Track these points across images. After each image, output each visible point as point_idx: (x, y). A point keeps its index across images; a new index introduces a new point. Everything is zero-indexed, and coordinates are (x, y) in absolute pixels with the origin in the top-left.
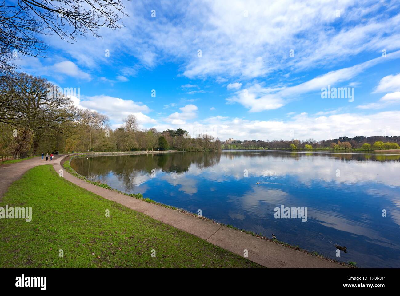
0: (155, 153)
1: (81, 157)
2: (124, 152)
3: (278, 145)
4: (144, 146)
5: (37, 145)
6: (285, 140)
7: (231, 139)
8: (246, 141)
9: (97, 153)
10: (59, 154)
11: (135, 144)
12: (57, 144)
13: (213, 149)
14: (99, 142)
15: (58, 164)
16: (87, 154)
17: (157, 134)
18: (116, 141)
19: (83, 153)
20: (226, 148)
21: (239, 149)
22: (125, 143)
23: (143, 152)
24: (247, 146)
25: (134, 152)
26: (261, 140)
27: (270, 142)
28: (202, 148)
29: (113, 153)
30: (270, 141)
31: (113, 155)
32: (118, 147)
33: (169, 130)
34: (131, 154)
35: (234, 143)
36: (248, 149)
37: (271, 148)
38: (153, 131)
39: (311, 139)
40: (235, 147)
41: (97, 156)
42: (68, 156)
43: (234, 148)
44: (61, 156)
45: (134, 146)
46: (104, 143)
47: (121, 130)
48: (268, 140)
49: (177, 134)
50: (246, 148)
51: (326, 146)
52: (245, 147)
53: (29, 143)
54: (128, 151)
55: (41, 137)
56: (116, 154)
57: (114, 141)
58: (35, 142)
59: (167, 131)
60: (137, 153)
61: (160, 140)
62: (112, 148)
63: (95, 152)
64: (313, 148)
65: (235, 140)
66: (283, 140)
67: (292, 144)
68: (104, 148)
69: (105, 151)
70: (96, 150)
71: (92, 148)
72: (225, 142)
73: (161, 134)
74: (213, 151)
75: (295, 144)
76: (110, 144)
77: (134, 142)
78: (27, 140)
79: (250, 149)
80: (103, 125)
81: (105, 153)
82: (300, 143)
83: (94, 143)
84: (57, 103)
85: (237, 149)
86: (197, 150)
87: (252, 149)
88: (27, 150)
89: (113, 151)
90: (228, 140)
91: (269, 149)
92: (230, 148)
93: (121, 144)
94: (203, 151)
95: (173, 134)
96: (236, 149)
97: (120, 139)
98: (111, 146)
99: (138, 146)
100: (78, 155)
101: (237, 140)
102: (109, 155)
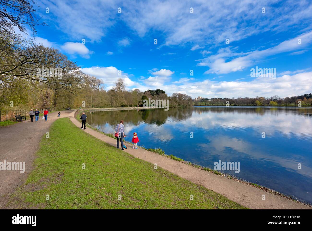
0: (139, 109)
1: (86, 112)
2: (116, 108)
3: (244, 102)
4: (131, 104)
5: (56, 102)
6: (250, 97)
7: (200, 97)
8: (213, 99)
9: (97, 109)
10: (71, 110)
11: (124, 102)
12: (69, 102)
13: (186, 105)
14: (98, 100)
15: (73, 117)
16: (90, 109)
17: (140, 94)
18: (110, 100)
19: (87, 109)
20: (196, 105)
21: (208, 106)
22: (116, 101)
23: (131, 108)
24: (215, 103)
25: (124, 108)
26: (227, 98)
27: (235, 100)
28: (177, 104)
29: (109, 108)
30: (236, 98)
31: (109, 110)
32: (111, 104)
33: (149, 90)
34: (121, 110)
35: (203, 101)
36: (215, 105)
37: (237, 105)
38: (137, 91)
39: (276, 96)
40: (204, 103)
41: (97, 111)
42: (77, 111)
43: (203, 105)
44: (72, 111)
45: (124, 103)
46: (101, 101)
47: (112, 91)
48: (233, 98)
49: (156, 93)
50: (214, 105)
51: (291, 103)
52: (213, 103)
53: (50, 101)
54: (119, 107)
55: (58, 96)
56: (111, 109)
57: (108, 100)
58: (54, 100)
59: (148, 91)
60: (126, 109)
61: (143, 99)
62: (107, 105)
63: (95, 108)
64: (278, 104)
65: (203, 98)
66: (248, 98)
67: (257, 101)
68: (101, 105)
69: (102, 107)
70: (96, 107)
71: (93, 105)
72: (194, 100)
73: (143, 93)
74: (186, 107)
75: (260, 101)
76: (105, 101)
77: (123, 100)
78: (49, 98)
79: (217, 106)
80: (99, 87)
81: (102, 109)
82: (264, 100)
83: (94, 101)
84: (67, 69)
85: (206, 106)
86: (173, 106)
87: (219, 106)
88: (49, 107)
89: (108, 107)
90: (197, 98)
91: (235, 105)
92: (200, 105)
93: (114, 101)
94: (178, 107)
95: (153, 93)
96: (204, 106)
97: (113, 97)
98: (107, 104)
99: (126, 103)
100: (83, 110)
101: (205, 98)
102: (105, 111)
